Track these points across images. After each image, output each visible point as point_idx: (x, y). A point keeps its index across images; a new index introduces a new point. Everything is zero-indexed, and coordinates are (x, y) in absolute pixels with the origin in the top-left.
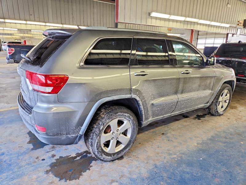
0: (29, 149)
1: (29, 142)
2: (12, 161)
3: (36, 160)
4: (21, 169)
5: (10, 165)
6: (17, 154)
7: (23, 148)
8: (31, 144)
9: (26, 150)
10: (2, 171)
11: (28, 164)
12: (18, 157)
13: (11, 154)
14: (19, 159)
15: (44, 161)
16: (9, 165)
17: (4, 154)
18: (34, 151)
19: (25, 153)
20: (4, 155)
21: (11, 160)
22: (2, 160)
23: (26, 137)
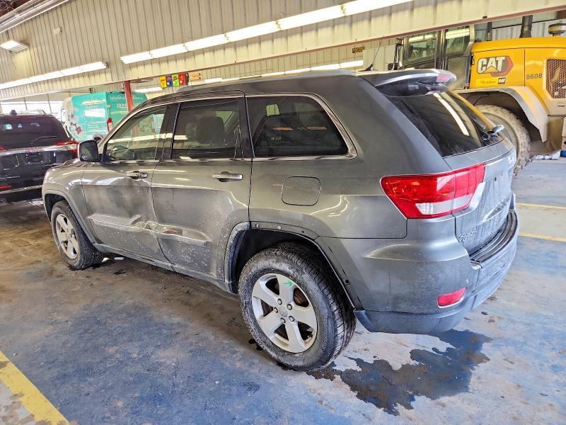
0: (493, 346)
1: (484, 359)
2: (539, 342)
3: (496, 319)
4: (528, 322)
5: (545, 337)
6: (523, 348)
7: (504, 355)
8: (482, 352)
9: (501, 347)
10: (562, 336)
11: (513, 321)
12: (525, 343)
13: (537, 356)
14: (524, 337)
15: (485, 311)
16: (548, 338)
17: (552, 366)
18: (487, 334)
19: (507, 342)
20: (553, 363)
21: (540, 344)
22: (559, 354)
23: (479, 378)
